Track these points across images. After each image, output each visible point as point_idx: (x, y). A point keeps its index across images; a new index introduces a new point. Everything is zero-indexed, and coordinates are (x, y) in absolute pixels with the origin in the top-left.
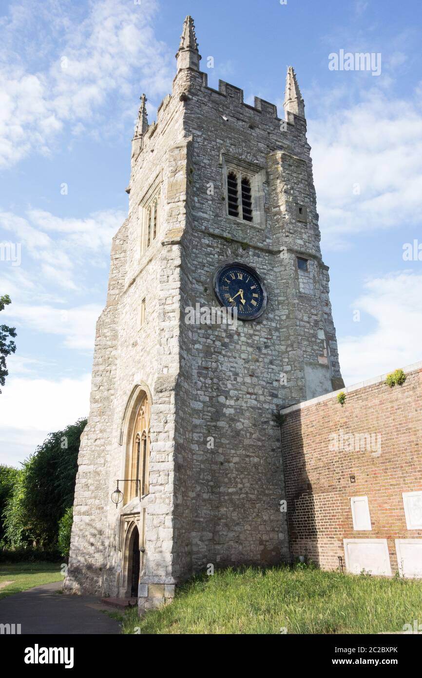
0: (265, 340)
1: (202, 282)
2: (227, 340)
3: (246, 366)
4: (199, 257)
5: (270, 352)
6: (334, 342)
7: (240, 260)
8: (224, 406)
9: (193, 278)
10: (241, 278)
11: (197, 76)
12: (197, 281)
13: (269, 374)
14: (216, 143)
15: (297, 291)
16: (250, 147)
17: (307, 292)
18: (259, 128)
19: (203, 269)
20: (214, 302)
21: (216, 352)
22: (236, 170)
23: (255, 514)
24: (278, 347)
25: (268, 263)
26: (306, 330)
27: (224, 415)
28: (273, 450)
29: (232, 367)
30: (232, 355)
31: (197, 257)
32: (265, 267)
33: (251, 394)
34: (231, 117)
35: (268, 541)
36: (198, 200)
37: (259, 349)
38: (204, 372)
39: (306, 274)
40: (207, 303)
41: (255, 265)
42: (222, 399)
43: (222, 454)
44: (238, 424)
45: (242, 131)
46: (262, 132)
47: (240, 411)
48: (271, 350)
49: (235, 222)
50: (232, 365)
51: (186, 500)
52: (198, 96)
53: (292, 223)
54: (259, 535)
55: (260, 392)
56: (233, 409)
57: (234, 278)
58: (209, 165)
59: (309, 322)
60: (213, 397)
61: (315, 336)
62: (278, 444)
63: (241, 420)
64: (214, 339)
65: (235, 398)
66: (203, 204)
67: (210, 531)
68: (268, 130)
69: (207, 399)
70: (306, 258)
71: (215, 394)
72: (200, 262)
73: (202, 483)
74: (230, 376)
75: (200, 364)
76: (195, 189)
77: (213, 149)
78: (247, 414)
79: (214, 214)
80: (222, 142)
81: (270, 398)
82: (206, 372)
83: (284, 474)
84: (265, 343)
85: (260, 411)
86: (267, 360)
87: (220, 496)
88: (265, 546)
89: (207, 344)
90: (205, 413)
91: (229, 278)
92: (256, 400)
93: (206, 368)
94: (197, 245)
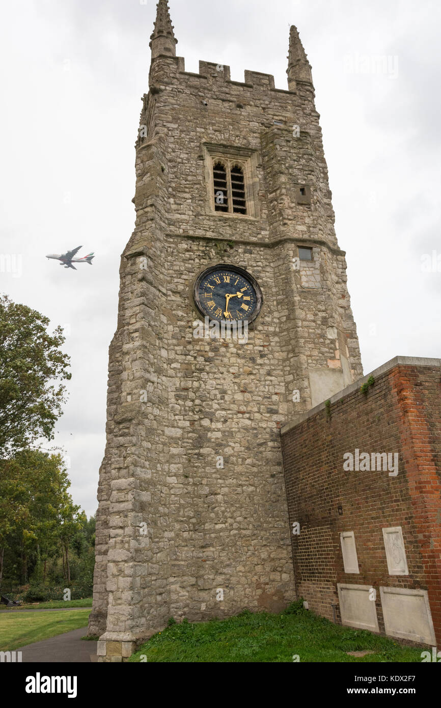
0: (261, 348)
1: (179, 293)
2: (211, 354)
3: (236, 380)
4: (175, 265)
5: (267, 362)
6: (354, 340)
7: (228, 261)
8: (209, 430)
9: (167, 290)
10: (228, 281)
11: (172, 62)
12: (173, 292)
13: (267, 387)
14: (196, 132)
15: (299, 286)
16: (238, 129)
17: (311, 285)
18: (251, 105)
19: (180, 278)
20: (194, 312)
21: (198, 369)
22: (223, 159)
23: (249, 553)
24: (277, 354)
25: (264, 259)
26: (311, 330)
27: (209, 440)
28: (273, 476)
29: (218, 384)
30: (219, 370)
31: (172, 265)
32: (260, 264)
33: (243, 413)
34: (215, 99)
35: (267, 584)
36: (175, 201)
37: (253, 360)
38: (183, 393)
39: (310, 265)
40: (185, 315)
41: (246, 263)
42: (206, 422)
43: (207, 485)
44: (226, 450)
45: (229, 113)
46: (255, 109)
47: (229, 434)
48: (269, 359)
49: (220, 218)
50: (218, 382)
51: (158, 542)
52: (172, 84)
53: (291, 208)
54: (256, 577)
55: (256, 409)
56: (220, 433)
57: (219, 282)
58: (188, 159)
59: (314, 321)
60: (195, 421)
61: (323, 336)
62: (279, 469)
63: (230, 444)
64: (195, 355)
65: (222, 420)
66: (180, 204)
67: (192, 576)
68: (262, 106)
69: (188, 423)
70: (312, 246)
71: (197, 417)
72: (177, 271)
73: (182, 521)
74: (216, 395)
75: (178, 385)
76: (170, 190)
77: (191, 140)
78: (239, 435)
79: (194, 214)
80: (203, 130)
81: (268, 415)
82: (186, 394)
83: (288, 503)
84: (260, 351)
85: (255, 432)
86: (263, 372)
87: (205, 534)
88: (264, 590)
89: (187, 362)
90: (185, 440)
91: (213, 283)
92: (249, 419)
93: (186, 389)
94: (173, 252)
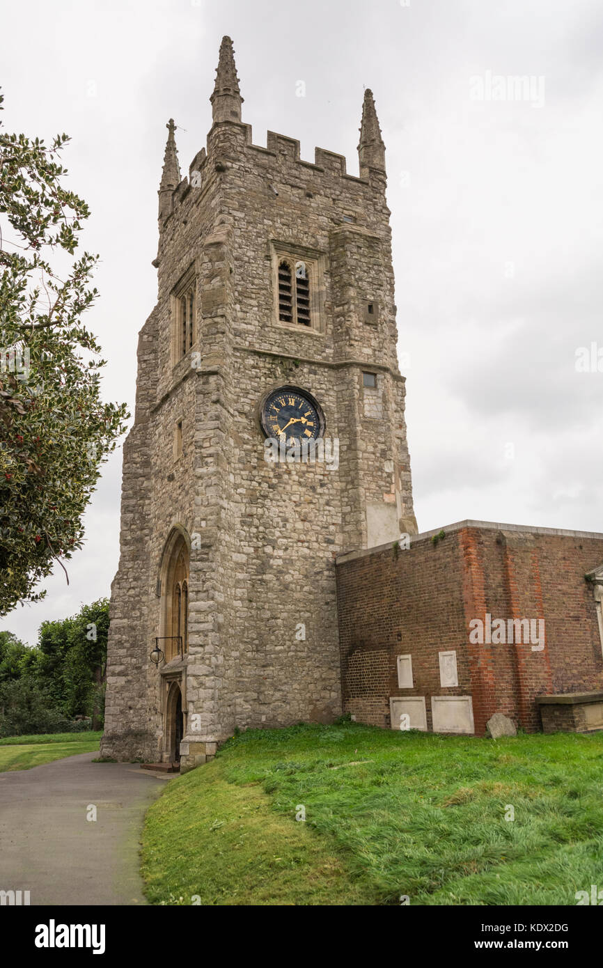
0: (321, 477)
1: (245, 414)
2: (275, 481)
3: (298, 509)
4: (241, 383)
5: (326, 491)
6: (408, 473)
7: (293, 382)
8: (271, 557)
9: (234, 410)
10: (293, 404)
11: (239, 132)
12: (239, 412)
13: (325, 517)
14: (264, 225)
15: (361, 415)
16: (307, 224)
17: (373, 415)
18: (321, 195)
19: (246, 397)
20: (260, 436)
21: (262, 496)
22: (289, 258)
23: (304, 673)
24: (336, 484)
25: (328, 381)
26: (370, 463)
27: (271, 567)
28: (327, 603)
29: (280, 512)
30: (281, 497)
31: (239, 383)
32: (323, 386)
33: (303, 542)
34: (284, 184)
35: (318, 700)
36: (241, 308)
37: (313, 489)
38: (248, 520)
39: (374, 393)
40: (251, 438)
41: (310, 385)
42: (269, 549)
43: (268, 610)
44: (286, 577)
45: (298, 203)
46: (325, 200)
47: (289, 562)
48: (328, 489)
49: (286, 331)
50: (281, 509)
51: (228, 660)
52: (239, 161)
53: (359, 328)
54: (309, 695)
55: (314, 539)
56: (281, 560)
57: (284, 404)
58: (254, 258)
59: (374, 453)
60: (259, 547)
61: (381, 469)
62: (332, 597)
63: (290, 571)
64: (260, 481)
65: (284, 547)
66: (247, 312)
67: (254, 691)
68: (333, 196)
69: (252, 550)
70: (375, 372)
71: (260, 544)
72: (243, 389)
73: (246, 642)
74: (278, 523)
75: (243, 511)
76: (236, 294)
77: (258, 235)
78: (298, 564)
79: (261, 324)
80: (271, 223)
81: (325, 545)
82: (251, 520)
83: (339, 630)
84: (320, 480)
85: (313, 560)
86: (322, 501)
87: (266, 655)
88: (315, 705)
89: (252, 487)
90: (250, 566)
91: (278, 405)
92: (308, 548)
93: (251, 516)
94: (239, 368)
